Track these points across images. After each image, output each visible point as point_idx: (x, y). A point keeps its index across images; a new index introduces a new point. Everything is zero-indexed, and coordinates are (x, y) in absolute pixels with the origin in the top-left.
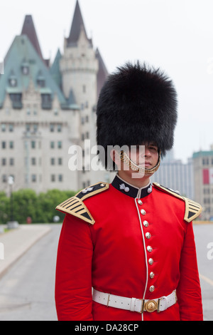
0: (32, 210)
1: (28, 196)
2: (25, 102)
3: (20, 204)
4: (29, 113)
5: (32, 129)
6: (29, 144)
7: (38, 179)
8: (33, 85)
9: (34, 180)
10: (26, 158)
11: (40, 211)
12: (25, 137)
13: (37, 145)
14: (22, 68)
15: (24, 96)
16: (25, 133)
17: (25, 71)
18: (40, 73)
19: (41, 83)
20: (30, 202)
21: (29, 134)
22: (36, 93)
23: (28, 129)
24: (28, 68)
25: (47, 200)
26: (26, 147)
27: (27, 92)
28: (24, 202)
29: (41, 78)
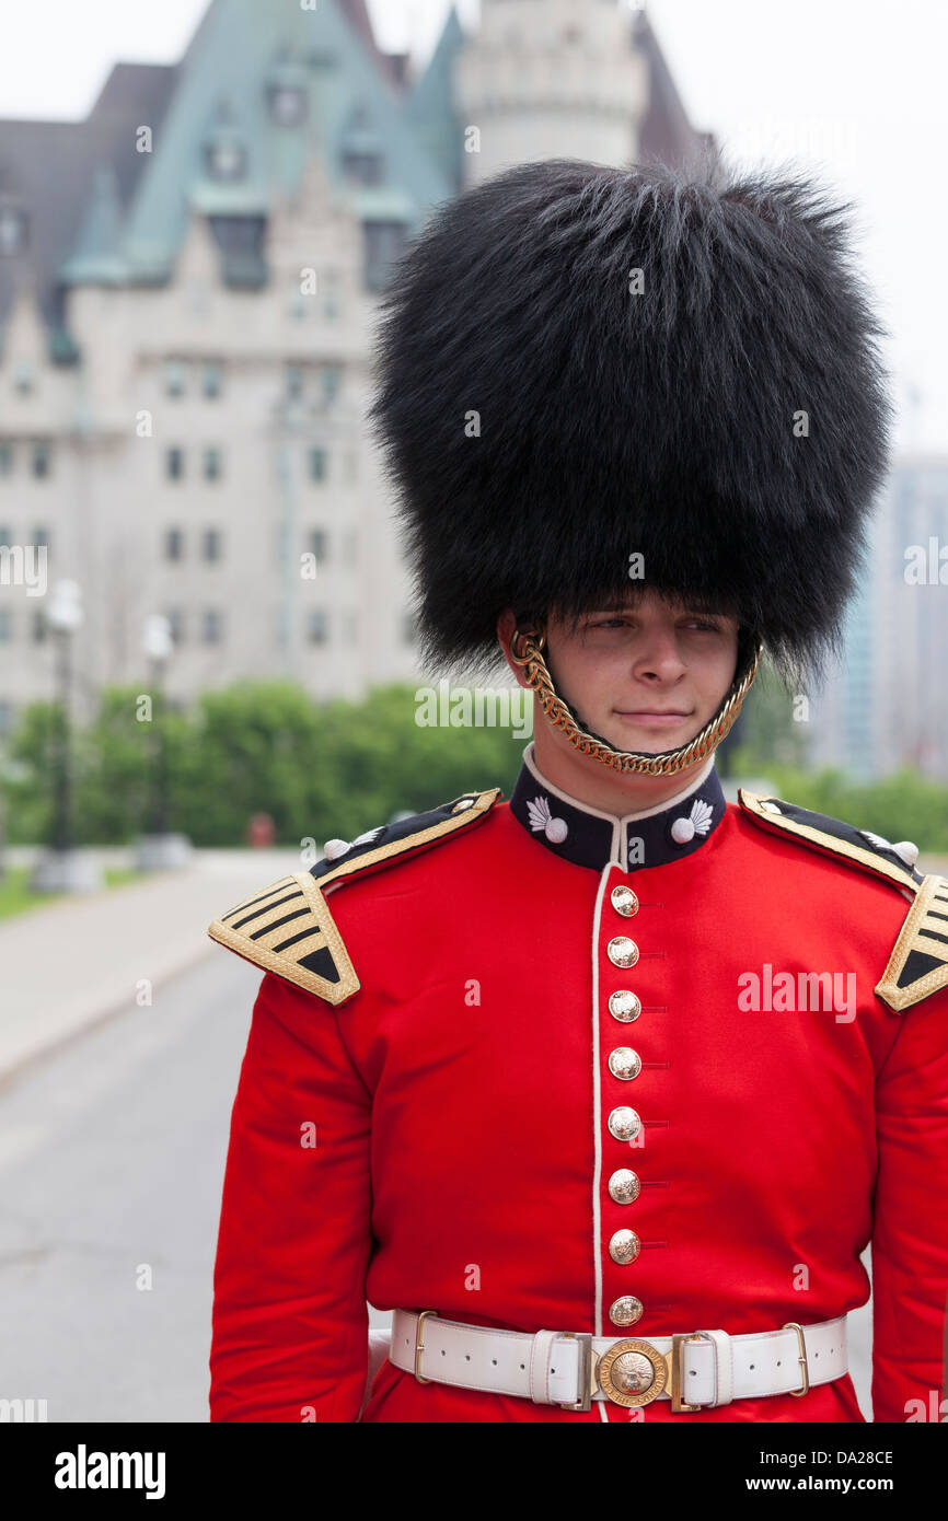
0: (291, 784)
1: (274, 716)
2: (281, 256)
3: (237, 752)
4: (298, 314)
5: (313, 390)
6: (298, 462)
7: (336, 630)
8: (321, 176)
9: (318, 637)
10: (281, 532)
11: (329, 788)
12: (280, 426)
13: (336, 466)
14: (272, 92)
15: (280, 229)
16: (280, 409)
17: (287, 104)
18: (358, 117)
19: (362, 167)
20: (284, 746)
21: (298, 414)
22: (337, 214)
23: (295, 391)
24: (301, 93)
25: (364, 738)
26: (281, 476)
27: (295, 208)
28: (252, 744)
29: (363, 141)
